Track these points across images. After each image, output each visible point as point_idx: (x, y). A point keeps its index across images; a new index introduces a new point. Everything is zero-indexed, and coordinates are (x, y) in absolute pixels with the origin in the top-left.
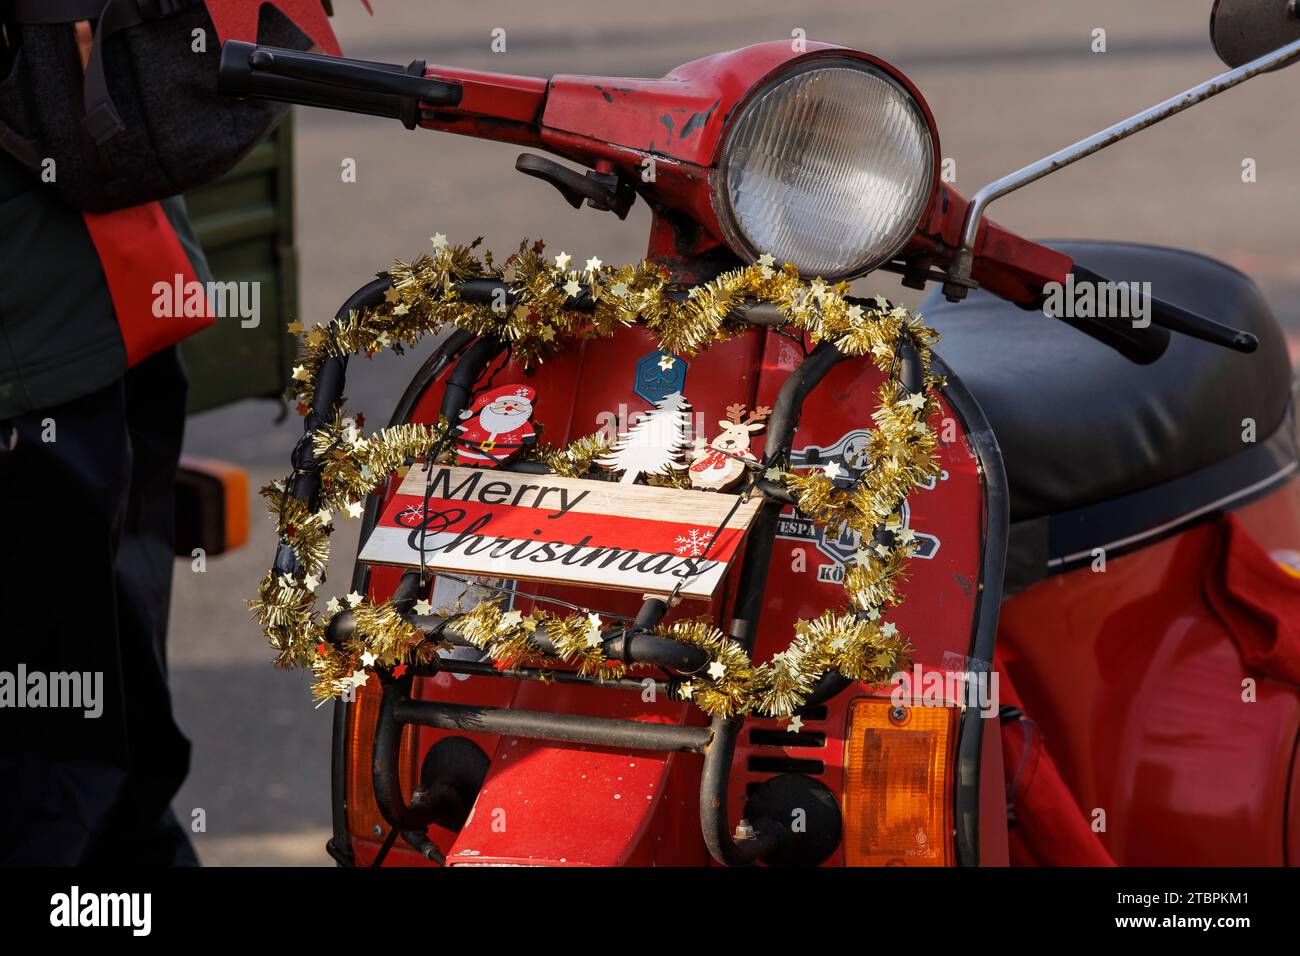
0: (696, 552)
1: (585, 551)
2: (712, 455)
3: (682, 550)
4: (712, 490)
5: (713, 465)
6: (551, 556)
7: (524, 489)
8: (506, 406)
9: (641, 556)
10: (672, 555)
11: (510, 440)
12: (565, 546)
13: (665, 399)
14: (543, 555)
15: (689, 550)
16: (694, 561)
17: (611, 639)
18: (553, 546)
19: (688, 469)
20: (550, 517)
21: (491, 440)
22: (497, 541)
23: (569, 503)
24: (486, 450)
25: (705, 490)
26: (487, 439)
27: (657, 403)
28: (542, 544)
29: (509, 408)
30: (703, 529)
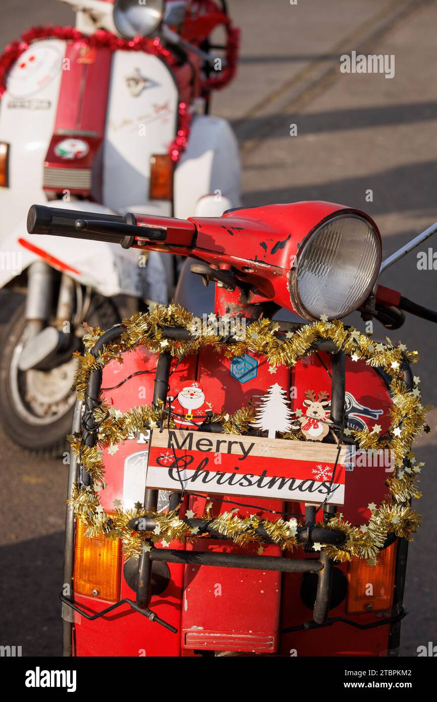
0: (325, 478)
1: (267, 480)
2: (309, 420)
3: (317, 477)
4: (318, 441)
5: (312, 426)
6: (250, 484)
7: (219, 443)
8: (190, 393)
9: (298, 482)
10: (314, 481)
11: (200, 413)
12: (255, 476)
13: (271, 388)
14: (245, 483)
15: (321, 477)
16: (328, 484)
17: (300, 532)
18: (248, 477)
19: (300, 429)
20: (240, 459)
21: (190, 413)
22: (217, 474)
23: (246, 450)
24: (189, 419)
25: (314, 441)
26: (187, 413)
27: (269, 390)
28: (242, 476)
29: (192, 395)
30: (324, 465)
